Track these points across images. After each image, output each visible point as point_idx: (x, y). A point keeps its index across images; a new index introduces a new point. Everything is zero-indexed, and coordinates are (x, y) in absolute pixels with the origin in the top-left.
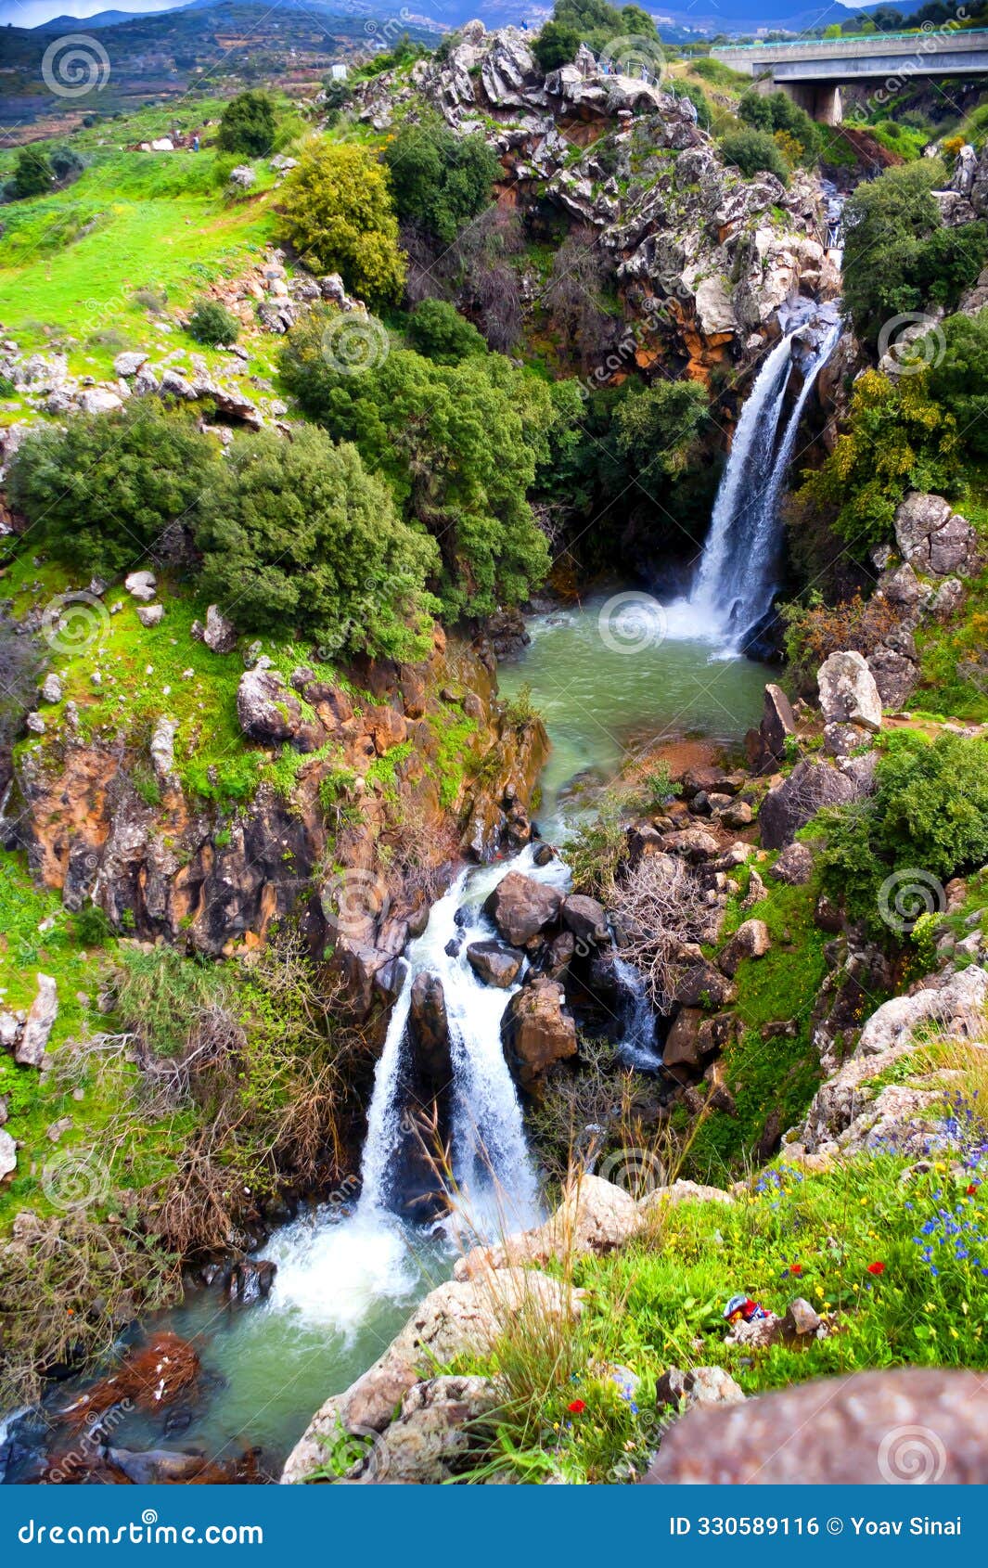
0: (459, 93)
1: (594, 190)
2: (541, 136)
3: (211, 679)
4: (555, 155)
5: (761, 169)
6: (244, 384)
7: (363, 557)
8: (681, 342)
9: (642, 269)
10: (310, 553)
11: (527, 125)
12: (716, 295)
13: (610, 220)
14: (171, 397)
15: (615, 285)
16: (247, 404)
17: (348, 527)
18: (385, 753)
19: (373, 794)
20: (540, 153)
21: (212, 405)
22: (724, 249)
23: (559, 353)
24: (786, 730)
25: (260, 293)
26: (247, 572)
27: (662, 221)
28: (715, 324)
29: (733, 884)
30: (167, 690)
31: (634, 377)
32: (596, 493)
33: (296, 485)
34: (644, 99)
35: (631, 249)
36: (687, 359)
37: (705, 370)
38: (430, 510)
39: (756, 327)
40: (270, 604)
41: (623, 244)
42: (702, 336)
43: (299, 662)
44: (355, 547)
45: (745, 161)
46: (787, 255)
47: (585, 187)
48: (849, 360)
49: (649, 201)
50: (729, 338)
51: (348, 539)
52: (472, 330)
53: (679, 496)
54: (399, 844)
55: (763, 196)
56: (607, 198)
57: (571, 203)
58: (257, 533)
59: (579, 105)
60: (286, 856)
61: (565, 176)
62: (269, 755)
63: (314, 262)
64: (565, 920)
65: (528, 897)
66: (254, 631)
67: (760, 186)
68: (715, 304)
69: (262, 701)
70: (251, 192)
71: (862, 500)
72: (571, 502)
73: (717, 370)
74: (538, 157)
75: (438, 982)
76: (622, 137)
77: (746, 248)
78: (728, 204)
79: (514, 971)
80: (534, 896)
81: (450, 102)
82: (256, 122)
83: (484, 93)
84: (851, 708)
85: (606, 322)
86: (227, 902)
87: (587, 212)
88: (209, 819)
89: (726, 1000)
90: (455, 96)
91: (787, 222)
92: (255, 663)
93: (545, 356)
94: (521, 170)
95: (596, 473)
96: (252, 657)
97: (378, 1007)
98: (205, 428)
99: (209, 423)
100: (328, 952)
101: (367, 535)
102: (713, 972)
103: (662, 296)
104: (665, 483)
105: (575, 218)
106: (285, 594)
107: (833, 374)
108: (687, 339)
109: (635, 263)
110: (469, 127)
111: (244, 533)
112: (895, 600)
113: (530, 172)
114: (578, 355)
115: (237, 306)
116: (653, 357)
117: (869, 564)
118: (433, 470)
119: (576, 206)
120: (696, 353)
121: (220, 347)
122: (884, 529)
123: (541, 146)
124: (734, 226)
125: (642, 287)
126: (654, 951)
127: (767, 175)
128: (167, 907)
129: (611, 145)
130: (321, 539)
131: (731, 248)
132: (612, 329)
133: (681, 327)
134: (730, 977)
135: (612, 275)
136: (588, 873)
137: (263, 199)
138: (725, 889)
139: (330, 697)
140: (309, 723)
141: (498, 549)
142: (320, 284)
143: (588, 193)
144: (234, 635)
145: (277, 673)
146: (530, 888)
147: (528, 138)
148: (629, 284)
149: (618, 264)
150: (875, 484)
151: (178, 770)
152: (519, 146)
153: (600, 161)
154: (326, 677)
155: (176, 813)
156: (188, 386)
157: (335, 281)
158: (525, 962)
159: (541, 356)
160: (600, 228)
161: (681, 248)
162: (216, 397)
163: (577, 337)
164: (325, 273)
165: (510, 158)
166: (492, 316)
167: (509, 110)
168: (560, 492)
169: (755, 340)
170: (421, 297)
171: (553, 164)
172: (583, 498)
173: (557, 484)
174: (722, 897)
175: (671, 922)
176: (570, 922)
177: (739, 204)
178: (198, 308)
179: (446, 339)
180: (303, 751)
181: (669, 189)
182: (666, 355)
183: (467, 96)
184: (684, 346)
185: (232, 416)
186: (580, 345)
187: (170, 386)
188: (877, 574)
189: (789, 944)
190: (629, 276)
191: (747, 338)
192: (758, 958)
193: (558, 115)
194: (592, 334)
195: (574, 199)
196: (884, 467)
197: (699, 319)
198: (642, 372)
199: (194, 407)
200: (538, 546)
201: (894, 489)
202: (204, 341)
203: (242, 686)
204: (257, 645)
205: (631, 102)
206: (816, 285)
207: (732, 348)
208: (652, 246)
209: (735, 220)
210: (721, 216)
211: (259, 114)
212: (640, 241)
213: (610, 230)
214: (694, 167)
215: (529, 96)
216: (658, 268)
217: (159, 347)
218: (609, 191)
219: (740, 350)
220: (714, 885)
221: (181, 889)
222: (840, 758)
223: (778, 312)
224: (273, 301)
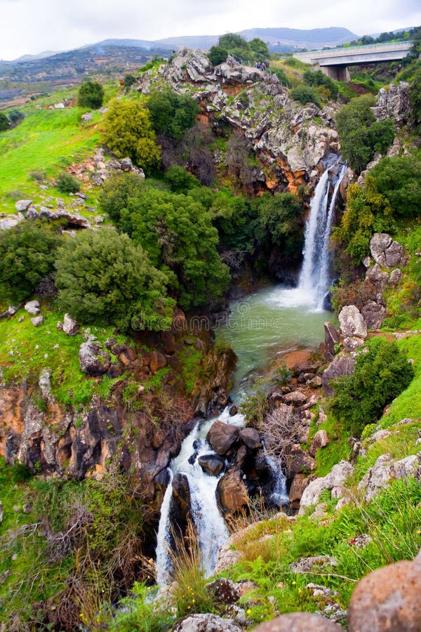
0: (178, 76)
1: (241, 114)
2: (216, 93)
3: (67, 348)
4: (222, 100)
5: (308, 102)
6: (83, 209)
7: (134, 284)
8: (283, 175)
9: (264, 146)
10: (107, 285)
11: (209, 88)
12: (295, 155)
13: (249, 126)
14: (44, 218)
15: (255, 153)
16: (82, 219)
17: (125, 272)
18: (155, 373)
19: (149, 393)
20: (216, 100)
21: (65, 221)
22: (296, 135)
23: (235, 185)
24: (335, 341)
25: (92, 168)
26: (77, 297)
27: (269, 126)
28: (297, 167)
29: (313, 415)
30: (46, 356)
31: (267, 192)
32: (255, 243)
33: (98, 255)
34: (256, 75)
35: (259, 138)
36: (287, 184)
37: (296, 187)
38: (170, 259)
39: (314, 168)
40: (90, 311)
41: (255, 136)
42: (292, 173)
43: (108, 335)
44: (129, 281)
45: (303, 99)
46: (323, 137)
47: (237, 113)
48: (351, 179)
49: (263, 117)
50: (303, 173)
51: (125, 277)
52: (193, 177)
53: (290, 242)
54: (161, 416)
55: (310, 113)
56: (246, 117)
57: (231, 120)
58: (81, 279)
59: (230, 79)
60: (109, 427)
61: (227, 109)
62: (97, 381)
63: (117, 152)
64: (242, 440)
65: (225, 432)
66: (86, 324)
67: (309, 109)
68: (295, 159)
69: (90, 356)
70: (90, 124)
71: (355, 238)
72: (244, 249)
73: (300, 187)
74: (215, 102)
75: (185, 477)
76: (249, 91)
77: (306, 134)
78: (296, 117)
79: (221, 467)
80: (227, 432)
81: (174, 81)
82: (94, 94)
83: (189, 76)
84: (353, 331)
85: (252, 170)
86: (85, 451)
87: (239, 124)
88: (71, 414)
89: (312, 469)
90: (176, 78)
91: (321, 123)
92: (88, 338)
93: (228, 187)
94: (209, 108)
95: (254, 236)
96: (86, 336)
97: (159, 493)
98: (63, 231)
99: (65, 229)
100: (131, 470)
101: (134, 275)
102: (307, 456)
103: (274, 157)
104: (283, 237)
105: (233, 126)
106: (96, 306)
107: (345, 185)
108: (286, 175)
109: (260, 144)
110: (183, 92)
111: (75, 279)
112: (373, 280)
113: (213, 108)
114: (242, 185)
115: (81, 175)
116: (274, 183)
117: (362, 265)
118: (170, 241)
119: (233, 122)
120: (291, 180)
121: (71, 194)
122: (366, 250)
123: (216, 97)
124: (300, 126)
125: (265, 154)
126: (280, 450)
127: (312, 104)
128: (55, 458)
129: (245, 95)
130: (112, 278)
131: (299, 135)
132: (255, 172)
133: (283, 170)
134: (314, 457)
135: (252, 150)
136: (251, 417)
137: (95, 127)
138: (309, 418)
139: (124, 351)
140: (115, 364)
141: (205, 274)
142: (120, 162)
143: (238, 116)
144: (77, 327)
145: (97, 342)
146: (225, 428)
147: (210, 94)
148: (260, 153)
149: (254, 145)
150: (360, 231)
151: (53, 393)
152: (206, 97)
153: (241, 102)
154: (121, 341)
155: (55, 413)
156: (54, 213)
157: (128, 160)
158: (226, 462)
159: (226, 187)
160: (245, 130)
161: (279, 136)
162: (67, 217)
163: (241, 177)
164: (123, 157)
165: (203, 103)
166: (202, 171)
167: (200, 82)
168: (239, 245)
169: (314, 173)
170: (169, 165)
171: (222, 104)
172: (250, 247)
173: (239, 242)
174: (309, 421)
175: (287, 435)
176: (244, 440)
177: (300, 117)
178: (61, 178)
179: (182, 182)
180: (113, 377)
181: (271, 112)
182: (279, 182)
183: (181, 78)
184: (286, 178)
185: (76, 225)
186: (242, 180)
187: (45, 214)
188: (366, 269)
189: (337, 439)
190: (259, 150)
191: (310, 172)
192: (324, 447)
193: (221, 83)
194: (247, 175)
195: (232, 119)
196: (363, 223)
197: (290, 166)
198: (270, 190)
199: (56, 223)
200: (224, 271)
201: (367, 233)
202: (63, 192)
203: (80, 350)
204: (88, 330)
205: (252, 77)
206: (337, 148)
207: (305, 177)
208: (267, 136)
209: (300, 123)
210: (294, 122)
211: (95, 90)
212: (262, 134)
213: (249, 131)
214: (281, 102)
215: (208, 77)
216: (271, 145)
217: (41, 196)
218: (247, 114)
219: (309, 178)
220: (305, 416)
221: (62, 448)
222: (352, 353)
223: (322, 161)
224: (98, 172)
